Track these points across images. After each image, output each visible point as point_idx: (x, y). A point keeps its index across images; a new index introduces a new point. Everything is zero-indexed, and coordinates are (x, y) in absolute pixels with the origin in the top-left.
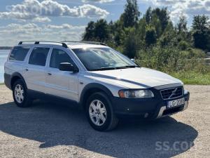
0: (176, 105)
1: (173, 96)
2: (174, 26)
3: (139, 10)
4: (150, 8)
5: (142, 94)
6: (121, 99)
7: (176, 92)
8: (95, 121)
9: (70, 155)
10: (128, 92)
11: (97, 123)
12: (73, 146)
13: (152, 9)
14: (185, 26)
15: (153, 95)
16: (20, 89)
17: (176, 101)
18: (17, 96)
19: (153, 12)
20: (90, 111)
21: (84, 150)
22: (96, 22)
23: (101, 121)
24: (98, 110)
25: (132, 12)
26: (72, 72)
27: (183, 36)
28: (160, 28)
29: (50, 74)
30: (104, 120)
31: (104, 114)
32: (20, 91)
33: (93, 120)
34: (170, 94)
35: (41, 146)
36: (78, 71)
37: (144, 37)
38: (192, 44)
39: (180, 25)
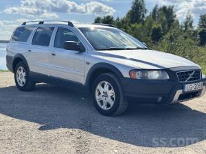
0: (193, 89)
1: (191, 79)
2: (180, 24)
3: (146, 8)
4: (156, 6)
5: (155, 76)
6: (132, 80)
7: (194, 76)
8: (102, 104)
9: (73, 138)
10: (140, 73)
11: (104, 107)
12: (77, 130)
13: (159, 7)
14: (191, 24)
15: (168, 77)
16: (22, 71)
17: (193, 85)
18: (18, 79)
19: (160, 10)
20: (97, 93)
21: (89, 134)
22: (102, 18)
23: (108, 105)
24: (105, 93)
25: (138, 9)
26: (77, 52)
27: (189, 35)
28: (167, 26)
29: (54, 55)
30: (112, 103)
31: (112, 97)
32: (22, 73)
33: (99, 104)
34: (187, 77)
35: (41, 129)
36: (84, 51)
37: (151, 34)
38: (198, 42)
39: (186, 23)
